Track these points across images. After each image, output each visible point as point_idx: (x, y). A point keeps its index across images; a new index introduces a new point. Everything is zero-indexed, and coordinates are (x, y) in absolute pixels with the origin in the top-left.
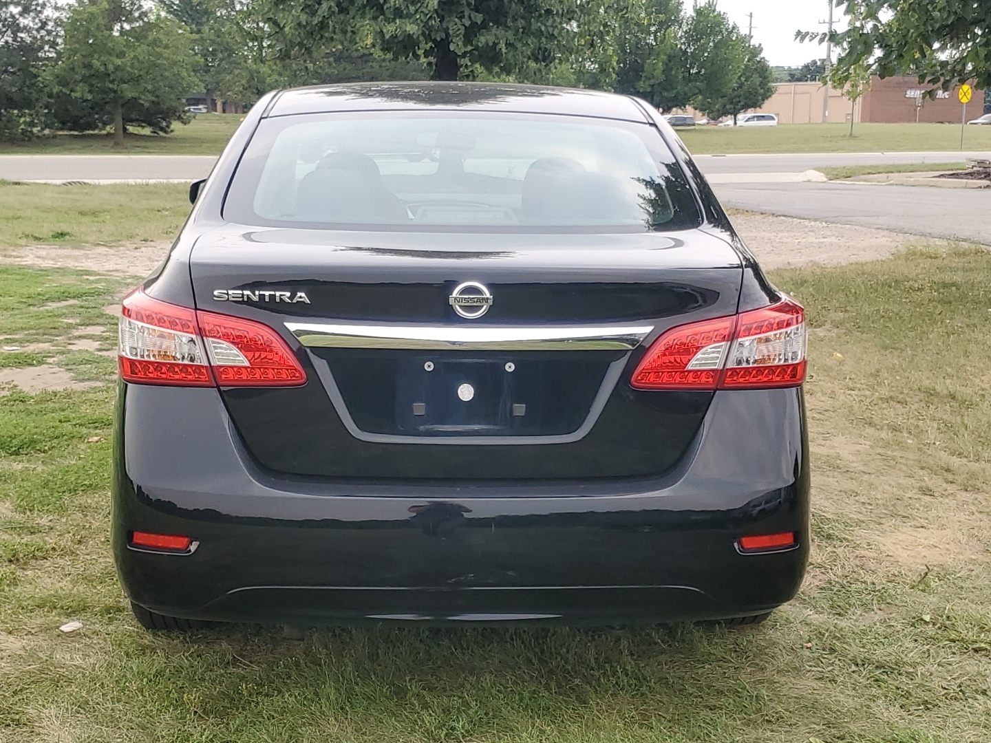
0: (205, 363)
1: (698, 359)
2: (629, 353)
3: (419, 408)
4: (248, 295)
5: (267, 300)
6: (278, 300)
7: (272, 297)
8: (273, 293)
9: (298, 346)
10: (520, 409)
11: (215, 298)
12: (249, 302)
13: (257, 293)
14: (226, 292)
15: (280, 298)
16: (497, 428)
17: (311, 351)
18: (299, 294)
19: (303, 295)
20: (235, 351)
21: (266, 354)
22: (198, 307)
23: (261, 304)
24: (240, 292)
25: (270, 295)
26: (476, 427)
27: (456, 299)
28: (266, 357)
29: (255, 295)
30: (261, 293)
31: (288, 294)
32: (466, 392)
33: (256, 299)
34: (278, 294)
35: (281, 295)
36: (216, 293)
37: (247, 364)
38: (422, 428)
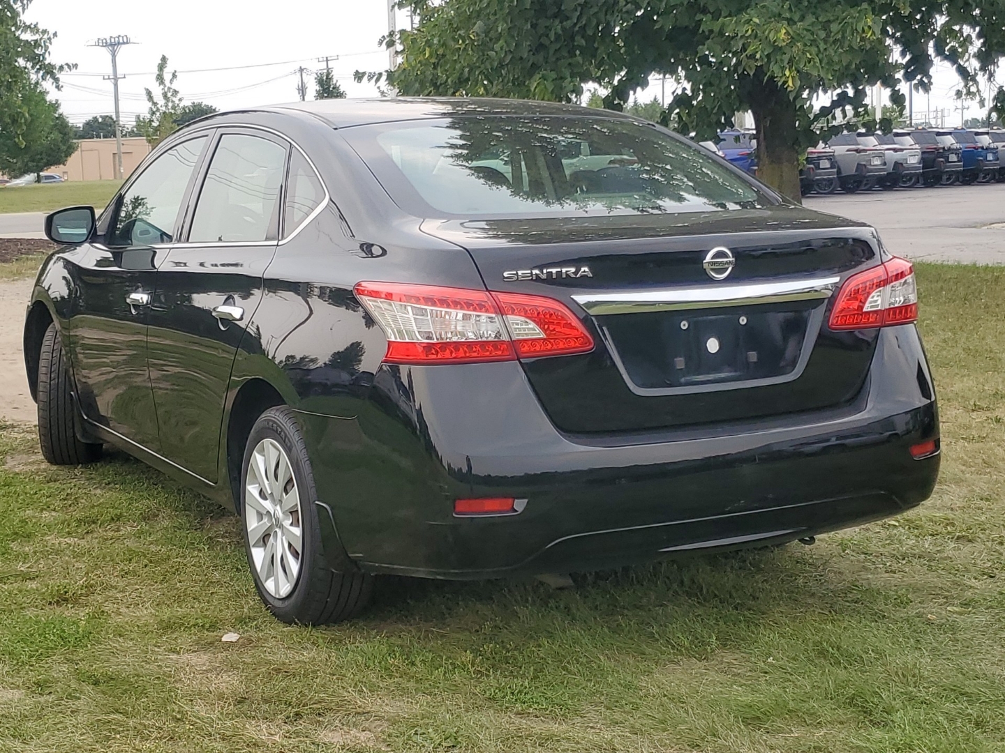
0: (507, 339)
1: (871, 303)
2: (826, 301)
3: (680, 363)
4: (536, 274)
5: (554, 276)
8: (559, 270)
9: (584, 315)
10: (753, 356)
11: (505, 280)
12: (538, 279)
13: (545, 271)
14: (515, 272)
15: (567, 275)
16: (737, 374)
17: (596, 319)
18: (583, 269)
19: (586, 269)
20: (532, 325)
21: (554, 326)
22: (489, 289)
23: (550, 280)
24: (529, 272)
25: (557, 272)
26: (722, 375)
27: (709, 263)
28: (554, 330)
29: (542, 273)
30: (549, 270)
31: (573, 270)
32: (713, 345)
33: (544, 277)
34: (564, 270)
35: (567, 271)
36: (506, 274)
37: (543, 335)
38: (683, 380)
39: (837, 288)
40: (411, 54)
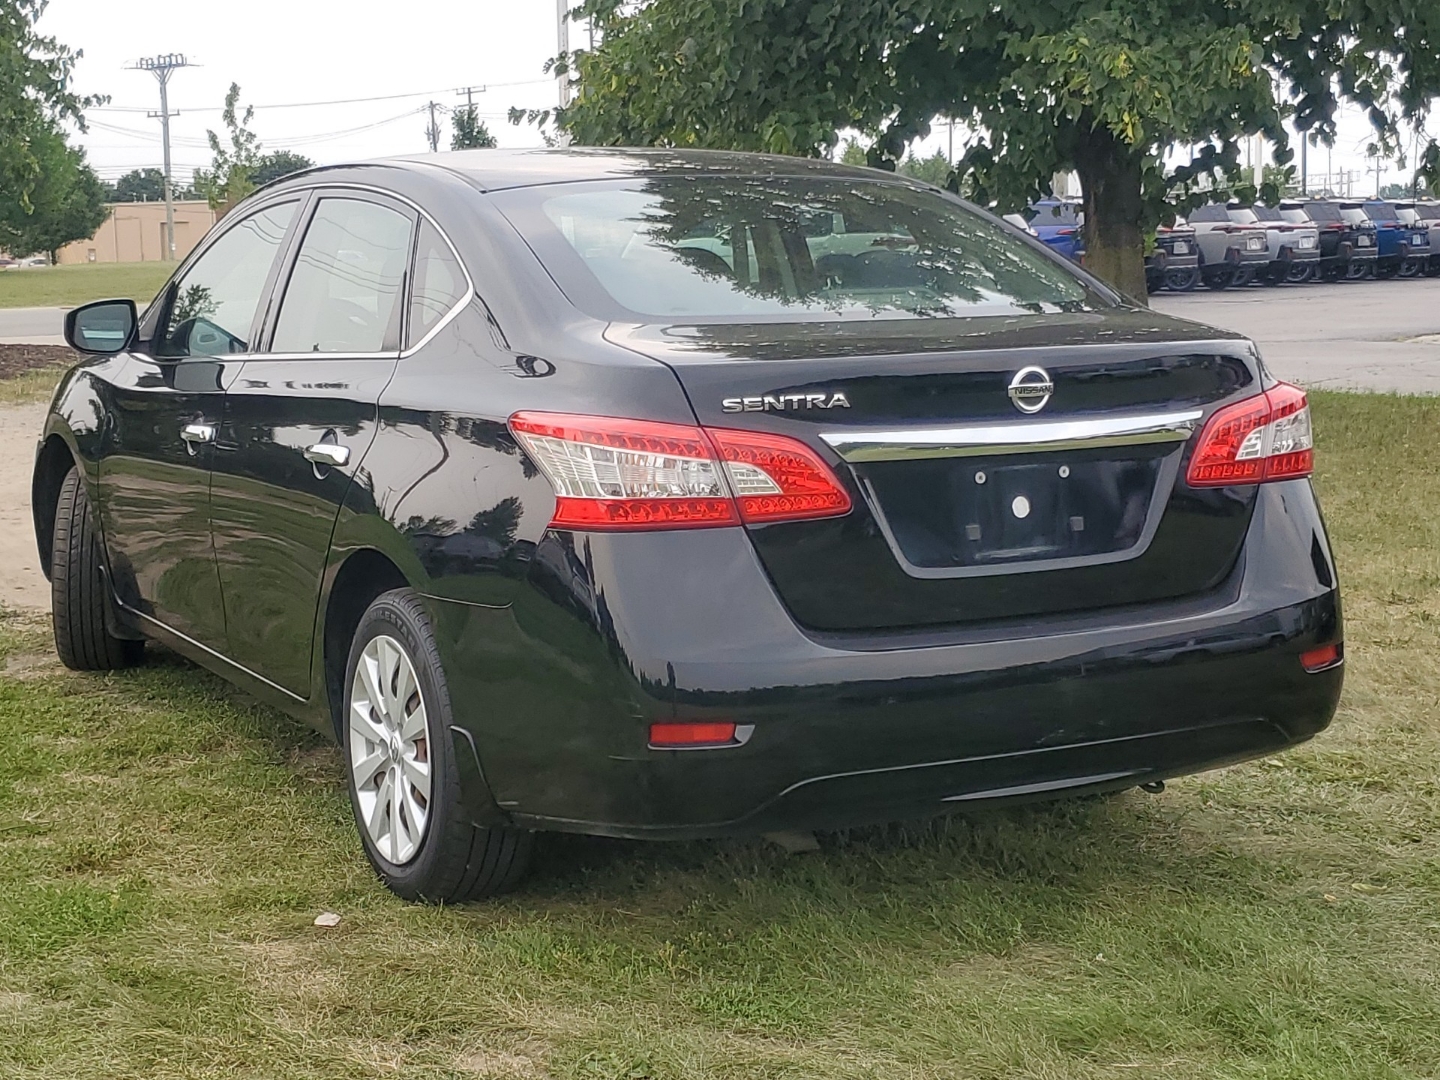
0: (729, 496)
1: (1246, 448)
2: (1183, 445)
3: (974, 531)
4: (769, 403)
5: (795, 406)
6: (809, 406)
7: (802, 402)
8: (802, 397)
9: (838, 461)
10: (1078, 523)
11: (725, 410)
12: (772, 410)
13: (782, 399)
14: (739, 400)
15: (813, 404)
16: (1055, 548)
17: (857, 470)
18: (836, 397)
19: (841, 396)
20: (763, 476)
21: (795, 478)
22: (702, 423)
23: (789, 412)
24: (760, 399)
25: (799, 400)
26: (1034, 550)
27: (1016, 389)
28: (794, 483)
29: (779, 401)
30: (788, 398)
31: (822, 397)
32: (1021, 507)
33: (781, 407)
34: (809, 398)
35: (813, 399)
36: (726, 403)
37: (778, 491)
38: (977, 556)
39: (1199, 427)
40: (590, 85)
